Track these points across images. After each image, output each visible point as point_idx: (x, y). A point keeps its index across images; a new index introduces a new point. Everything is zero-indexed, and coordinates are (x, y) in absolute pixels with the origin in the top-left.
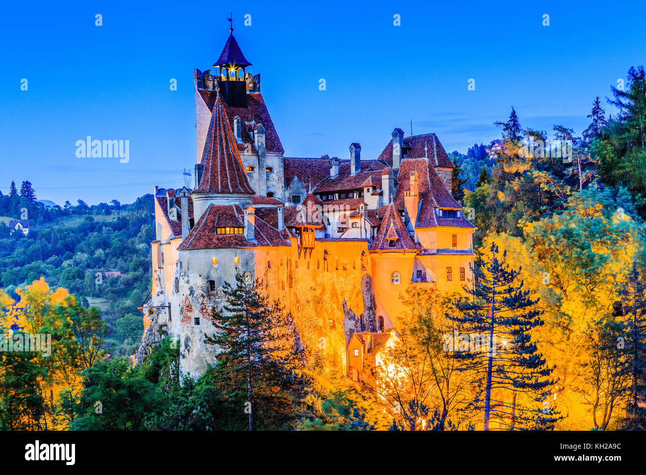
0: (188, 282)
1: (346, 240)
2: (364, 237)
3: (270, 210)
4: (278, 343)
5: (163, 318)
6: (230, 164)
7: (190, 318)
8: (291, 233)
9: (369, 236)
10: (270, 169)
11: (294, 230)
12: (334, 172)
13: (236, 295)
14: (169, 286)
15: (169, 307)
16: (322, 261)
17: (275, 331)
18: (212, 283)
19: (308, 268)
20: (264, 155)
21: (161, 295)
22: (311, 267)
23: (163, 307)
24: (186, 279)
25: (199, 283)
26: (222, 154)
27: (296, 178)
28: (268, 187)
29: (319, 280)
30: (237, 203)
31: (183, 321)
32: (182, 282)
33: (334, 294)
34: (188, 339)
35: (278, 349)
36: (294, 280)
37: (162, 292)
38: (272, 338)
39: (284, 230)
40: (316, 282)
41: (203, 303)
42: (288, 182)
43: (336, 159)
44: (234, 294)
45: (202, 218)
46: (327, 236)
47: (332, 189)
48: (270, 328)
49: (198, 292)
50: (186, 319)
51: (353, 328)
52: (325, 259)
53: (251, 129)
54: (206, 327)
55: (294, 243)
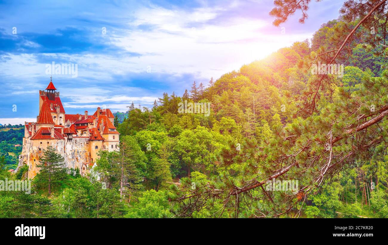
0: (32, 149)
1: (82, 137)
2: (87, 136)
3: (59, 129)
4: (60, 167)
5: (25, 159)
6: (48, 116)
7: (32, 159)
8: (65, 135)
9: (89, 136)
10: (61, 117)
11: (66, 134)
12: (80, 118)
13: (47, 153)
14: (27, 150)
15: (27, 156)
16: (74, 143)
17: (59, 163)
18: (40, 149)
19: (70, 144)
20: (59, 114)
21: (25, 153)
22: (71, 145)
23: (25, 156)
24: (32, 148)
25: (35, 149)
26: (46, 113)
27: (69, 120)
28: (60, 122)
29: (73, 148)
30: (49, 127)
31: (30, 160)
32: (30, 149)
33: (78, 152)
34: (31, 166)
35: (59, 168)
36: (66, 148)
37: (25, 152)
38: (57, 165)
39: (63, 134)
40: (72, 149)
41: (37, 155)
42: (66, 121)
43: (81, 115)
44: (46, 153)
45: (38, 131)
46: (77, 136)
47: (79, 123)
48: (57, 162)
49: (35, 152)
50: (31, 160)
51: (83, 162)
52: (75, 143)
53: (56, 106)
54: (38, 162)
55: (66, 138)
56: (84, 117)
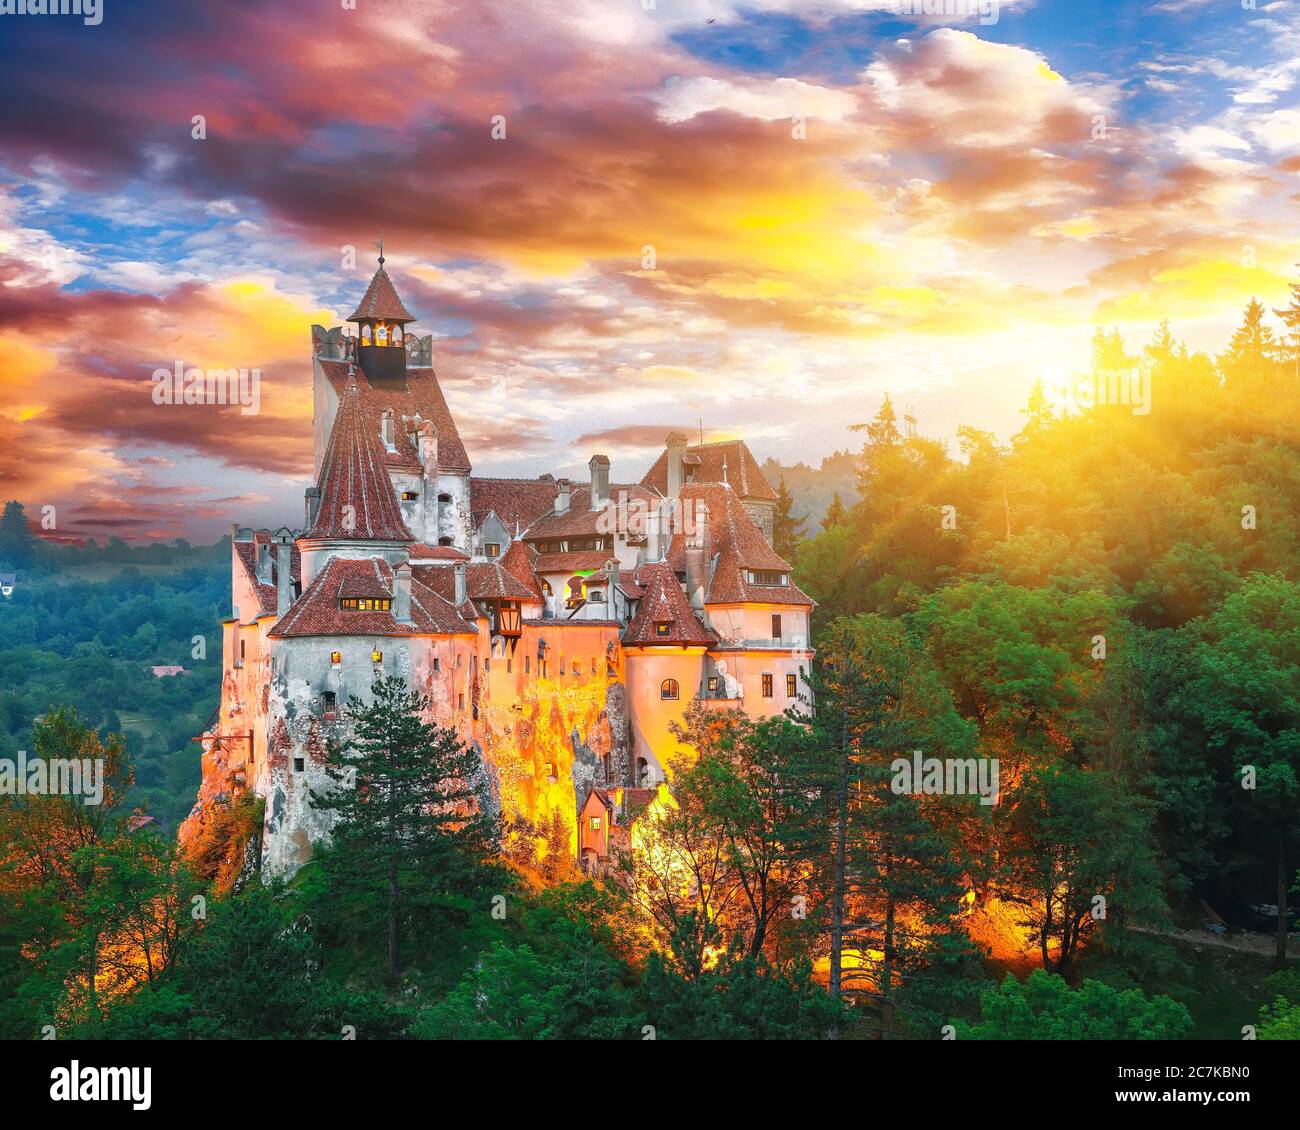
0: (285, 694)
1: (580, 623)
2: (611, 617)
3: (439, 569)
4: (449, 807)
5: (238, 757)
6: (370, 489)
7: (285, 759)
8: (478, 609)
9: (621, 617)
10: (445, 498)
11: (484, 606)
12: (561, 504)
13: (374, 722)
14: (252, 700)
15: (251, 737)
16: (534, 660)
17: (446, 785)
18: (329, 697)
19: (509, 670)
20: (433, 475)
21: (237, 717)
22: (515, 670)
23: (239, 737)
24: (282, 688)
25: (302, 693)
26: (357, 470)
27: (492, 514)
28: (441, 529)
29: (527, 694)
30: (380, 556)
31: (272, 764)
32: (273, 695)
33: (556, 717)
34: (280, 798)
35: (449, 818)
36: (482, 693)
37: (238, 711)
38: (436, 798)
39: (466, 605)
40: (523, 697)
41: (311, 733)
42: (477, 519)
43: (565, 482)
44: (369, 718)
45: (316, 582)
46: (546, 614)
47: (557, 534)
48: (436, 780)
49: (303, 712)
50: (277, 761)
51: (591, 778)
52: (540, 657)
53: (413, 429)
54: (316, 776)
55: (483, 627)
56: (588, 497)
